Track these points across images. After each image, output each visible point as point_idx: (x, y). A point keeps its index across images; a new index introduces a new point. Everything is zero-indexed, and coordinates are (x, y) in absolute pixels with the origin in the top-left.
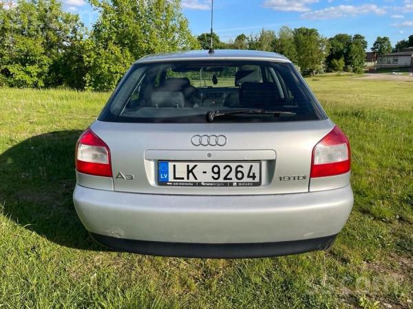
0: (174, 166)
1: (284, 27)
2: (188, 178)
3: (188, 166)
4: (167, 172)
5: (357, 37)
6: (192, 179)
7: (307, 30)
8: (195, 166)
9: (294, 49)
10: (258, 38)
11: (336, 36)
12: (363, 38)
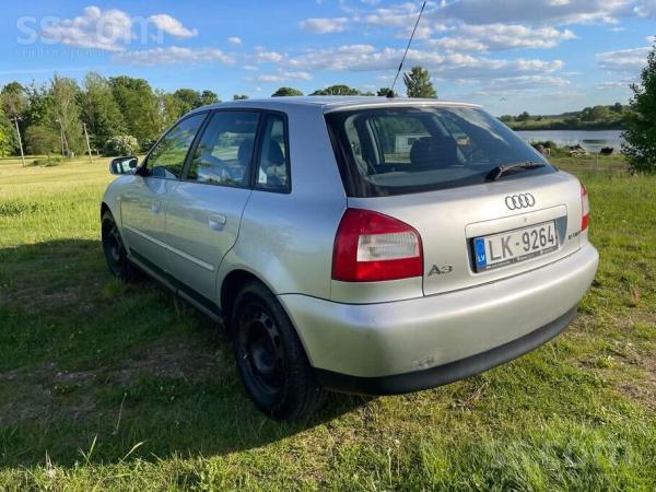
0: (490, 242)
1: (91, 73)
2: (504, 256)
3: (503, 239)
4: (484, 253)
5: (206, 94)
6: (508, 257)
7: (131, 80)
8: (509, 237)
9: (117, 110)
10: (47, 89)
11: (178, 92)
12: (215, 96)
